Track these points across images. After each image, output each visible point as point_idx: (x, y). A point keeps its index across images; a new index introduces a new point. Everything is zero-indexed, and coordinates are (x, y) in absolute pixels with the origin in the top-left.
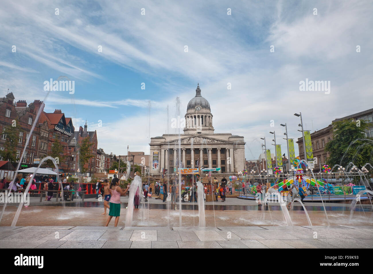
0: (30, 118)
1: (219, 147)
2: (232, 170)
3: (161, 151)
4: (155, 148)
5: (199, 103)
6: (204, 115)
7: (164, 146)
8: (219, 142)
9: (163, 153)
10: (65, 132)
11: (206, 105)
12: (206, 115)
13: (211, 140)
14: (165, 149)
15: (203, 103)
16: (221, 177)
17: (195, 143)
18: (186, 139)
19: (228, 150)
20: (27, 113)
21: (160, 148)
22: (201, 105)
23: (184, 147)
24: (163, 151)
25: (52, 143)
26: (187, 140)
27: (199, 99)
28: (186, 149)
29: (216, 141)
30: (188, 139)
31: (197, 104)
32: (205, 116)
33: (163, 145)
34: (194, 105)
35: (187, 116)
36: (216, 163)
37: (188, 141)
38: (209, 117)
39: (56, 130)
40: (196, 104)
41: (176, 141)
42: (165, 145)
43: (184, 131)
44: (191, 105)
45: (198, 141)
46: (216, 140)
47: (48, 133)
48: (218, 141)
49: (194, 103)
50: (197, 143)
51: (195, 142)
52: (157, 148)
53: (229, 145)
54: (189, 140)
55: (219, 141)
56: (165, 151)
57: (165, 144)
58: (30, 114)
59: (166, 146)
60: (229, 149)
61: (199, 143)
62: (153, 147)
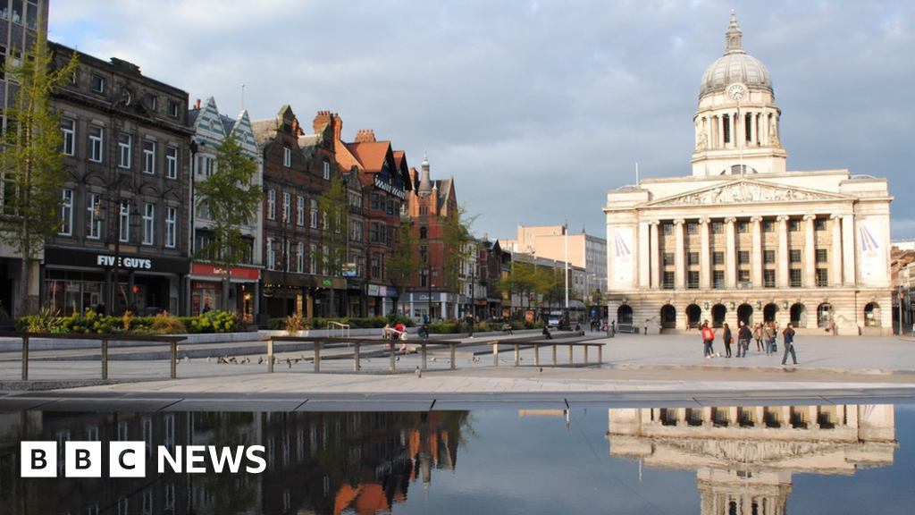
0: (326, 163)
1: (811, 211)
2: (850, 278)
3: (638, 228)
4: (622, 221)
5: (738, 76)
6: (754, 112)
7: (647, 212)
8: (810, 198)
9: (644, 234)
10: (395, 191)
11: (759, 78)
13: (785, 193)
14: (650, 223)
15: (749, 73)
16: (817, 299)
17: (739, 201)
18: (711, 192)
19: (837, 220)
20: (319, 150)
21: (635, 220)
22: (744, 80)
23: (706, 215)
24: (644, 228)
25: (371, 221)
26: (715, 195)
27: (739, 63)
28: (711, 219)
29: (800, 196)
30: (718, 190)
31: (731, 79)
32: (758, 116)
33: (642, 209)
34: (722, 81)
35: (700, 117)
36: (799, 258)
37: (717, 196)
38: (770, 116)
39: (377, 188)
40: (727, 80)
41: (680, 198)
42: (648, 209)
44: (711, 81)
45: (746, 195)
46: (802, 192)
47: (360, 195)
48: (806, 193)
49: (721, 76)
50: (743, 202)
51: (738, 198)
52: (627, 221)
53: (841, 205)
54: (719, 194)
55: (811, 193)
56: (650, 226)
57: (650, 207)
58: (325, 152)
59: (652, 212)
60: (840, 217)
61: (749, 202)
62: (616, 218)
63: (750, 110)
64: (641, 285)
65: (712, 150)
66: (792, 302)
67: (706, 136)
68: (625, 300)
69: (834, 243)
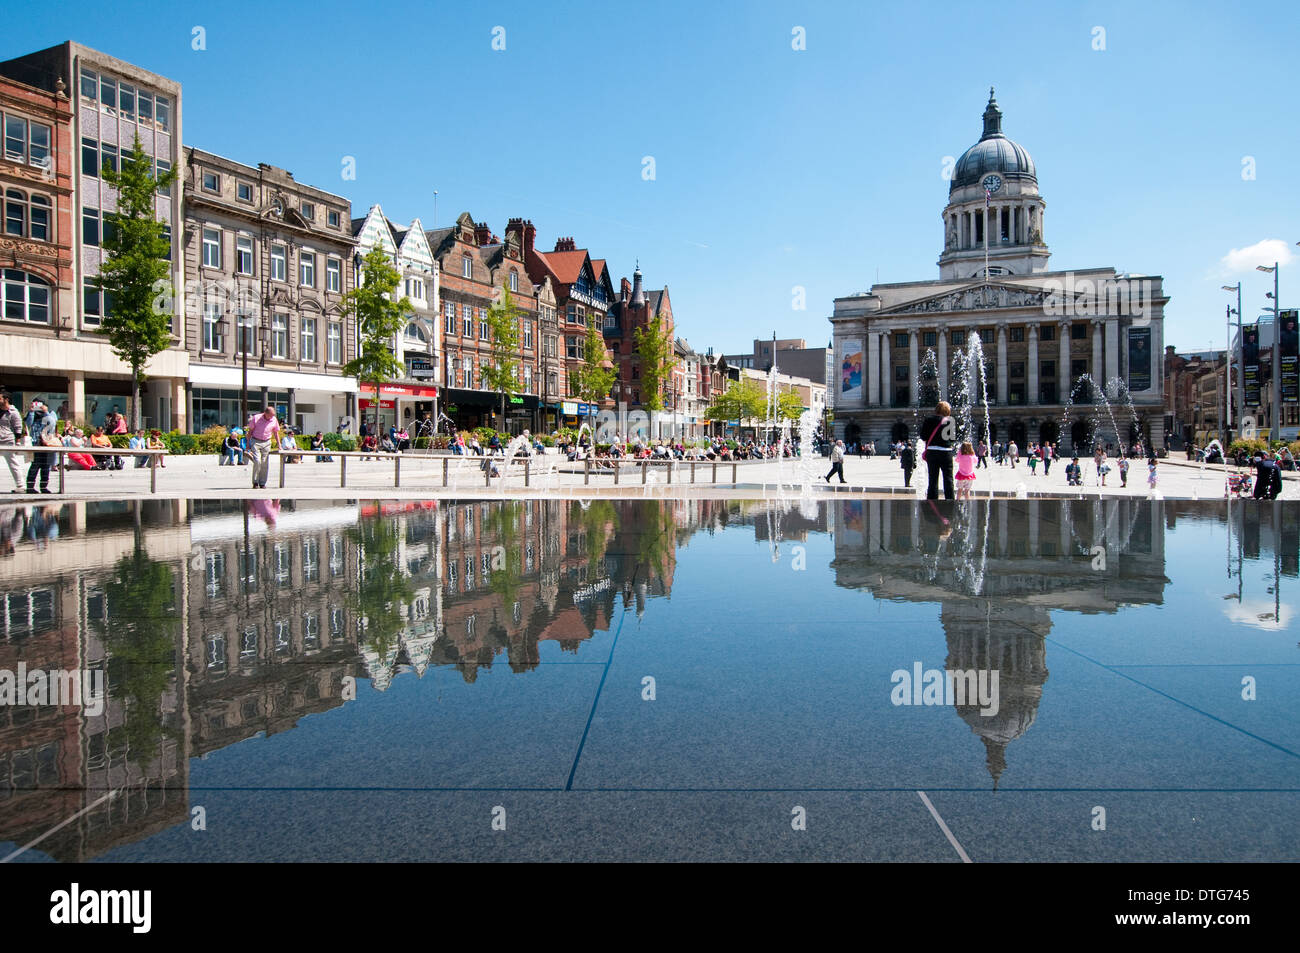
3: (867, 340)
4: (849, 332)
5: (994, 164)
6: (1012, 205)
7: (877, 322)
9: (874, 345)
11: (1019, 165)
12: (1018, 203)
13: (1037, 296)
14: (881, 333)
15: (1008, 161)
17: (982, 307)
18: (950, 298)
19: (1098, 326)
21: (864, 331)
22: (1002, 168)
23: (944, 324)
24: (874, 338)
26: (954, 301)
27: (996, 149)
28: (949, 327)
30: (958, 296)
31: (986, 168)
32: (1018, 210)
33: (872, 319)
34: (976, 171)
35: (949, 213)
36: (1054, 370)
37: (957, 302)
38: (1032, 209)
40: (982, 169)
41: (915, 305)
42: (879, 319)
43: (941, 266)
44: (963, 172)
45: (991, 300)
49: (974, 165)
51: (981, 303)
52: (856, 331)
54: (959, 300)
56: (881, 337)
57: (880, 315)
59: (884, 322)
60: (1102, 322)
61: (994, 308)
62: (843, 328)
63: (1007, 203)
64: (871, 401)
65: (963, 250)
66: (1042, 419)
67: (956, 235)
68: (852, 419)
69: (1094, 353)
